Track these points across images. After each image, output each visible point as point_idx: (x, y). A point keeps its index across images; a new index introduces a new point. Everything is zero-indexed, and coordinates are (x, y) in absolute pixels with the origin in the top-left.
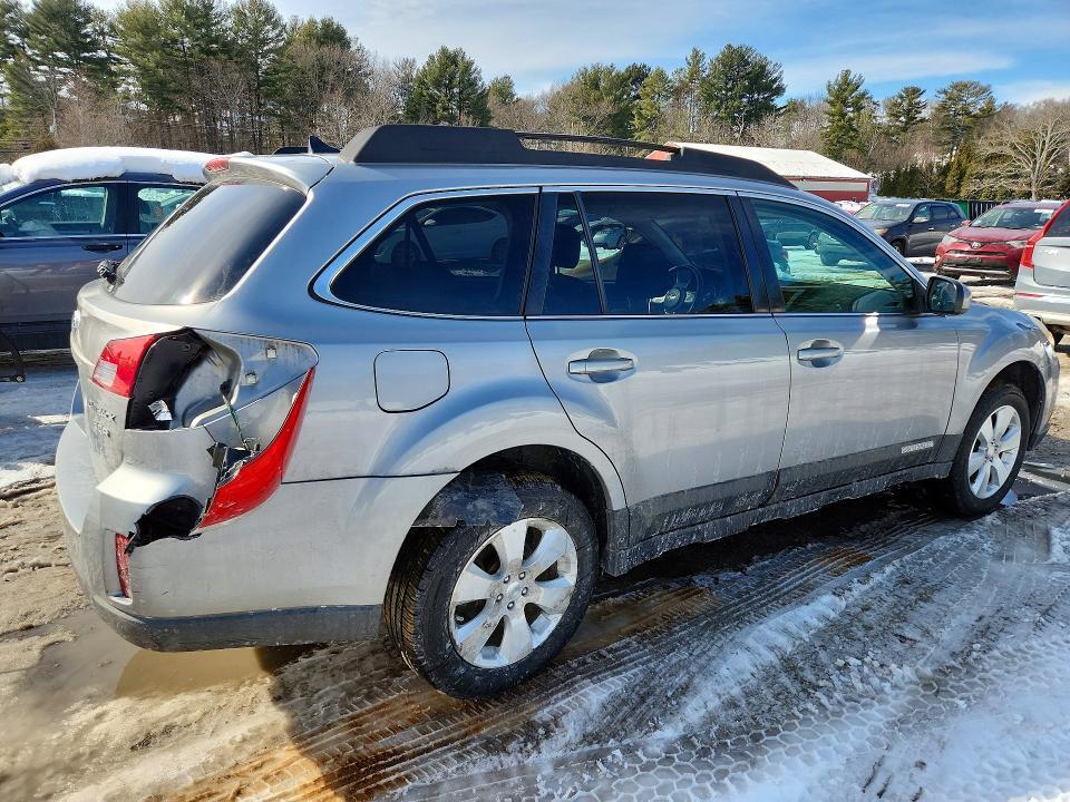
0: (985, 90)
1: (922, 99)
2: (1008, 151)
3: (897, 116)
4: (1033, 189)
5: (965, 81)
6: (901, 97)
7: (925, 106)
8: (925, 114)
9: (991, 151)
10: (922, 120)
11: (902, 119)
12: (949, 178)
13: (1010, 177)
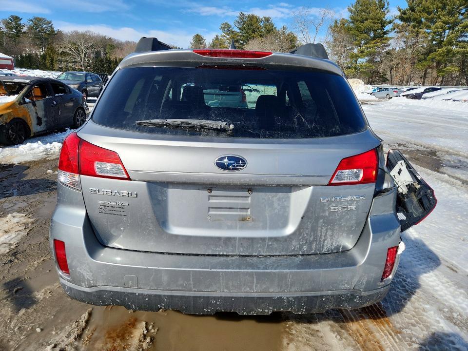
0: (50, 23)
1: (22, 22)
2: (68, 51)
3: (11, 29)
4: (83, 68)
5: (40, 17)
6: (11, 20)
7: (24, 26)
8: (25, 29)
9: (62, 50)
10: (25, 32)
11: (14, 30)
12: (47, 61)
13: (73, 62)
